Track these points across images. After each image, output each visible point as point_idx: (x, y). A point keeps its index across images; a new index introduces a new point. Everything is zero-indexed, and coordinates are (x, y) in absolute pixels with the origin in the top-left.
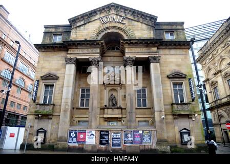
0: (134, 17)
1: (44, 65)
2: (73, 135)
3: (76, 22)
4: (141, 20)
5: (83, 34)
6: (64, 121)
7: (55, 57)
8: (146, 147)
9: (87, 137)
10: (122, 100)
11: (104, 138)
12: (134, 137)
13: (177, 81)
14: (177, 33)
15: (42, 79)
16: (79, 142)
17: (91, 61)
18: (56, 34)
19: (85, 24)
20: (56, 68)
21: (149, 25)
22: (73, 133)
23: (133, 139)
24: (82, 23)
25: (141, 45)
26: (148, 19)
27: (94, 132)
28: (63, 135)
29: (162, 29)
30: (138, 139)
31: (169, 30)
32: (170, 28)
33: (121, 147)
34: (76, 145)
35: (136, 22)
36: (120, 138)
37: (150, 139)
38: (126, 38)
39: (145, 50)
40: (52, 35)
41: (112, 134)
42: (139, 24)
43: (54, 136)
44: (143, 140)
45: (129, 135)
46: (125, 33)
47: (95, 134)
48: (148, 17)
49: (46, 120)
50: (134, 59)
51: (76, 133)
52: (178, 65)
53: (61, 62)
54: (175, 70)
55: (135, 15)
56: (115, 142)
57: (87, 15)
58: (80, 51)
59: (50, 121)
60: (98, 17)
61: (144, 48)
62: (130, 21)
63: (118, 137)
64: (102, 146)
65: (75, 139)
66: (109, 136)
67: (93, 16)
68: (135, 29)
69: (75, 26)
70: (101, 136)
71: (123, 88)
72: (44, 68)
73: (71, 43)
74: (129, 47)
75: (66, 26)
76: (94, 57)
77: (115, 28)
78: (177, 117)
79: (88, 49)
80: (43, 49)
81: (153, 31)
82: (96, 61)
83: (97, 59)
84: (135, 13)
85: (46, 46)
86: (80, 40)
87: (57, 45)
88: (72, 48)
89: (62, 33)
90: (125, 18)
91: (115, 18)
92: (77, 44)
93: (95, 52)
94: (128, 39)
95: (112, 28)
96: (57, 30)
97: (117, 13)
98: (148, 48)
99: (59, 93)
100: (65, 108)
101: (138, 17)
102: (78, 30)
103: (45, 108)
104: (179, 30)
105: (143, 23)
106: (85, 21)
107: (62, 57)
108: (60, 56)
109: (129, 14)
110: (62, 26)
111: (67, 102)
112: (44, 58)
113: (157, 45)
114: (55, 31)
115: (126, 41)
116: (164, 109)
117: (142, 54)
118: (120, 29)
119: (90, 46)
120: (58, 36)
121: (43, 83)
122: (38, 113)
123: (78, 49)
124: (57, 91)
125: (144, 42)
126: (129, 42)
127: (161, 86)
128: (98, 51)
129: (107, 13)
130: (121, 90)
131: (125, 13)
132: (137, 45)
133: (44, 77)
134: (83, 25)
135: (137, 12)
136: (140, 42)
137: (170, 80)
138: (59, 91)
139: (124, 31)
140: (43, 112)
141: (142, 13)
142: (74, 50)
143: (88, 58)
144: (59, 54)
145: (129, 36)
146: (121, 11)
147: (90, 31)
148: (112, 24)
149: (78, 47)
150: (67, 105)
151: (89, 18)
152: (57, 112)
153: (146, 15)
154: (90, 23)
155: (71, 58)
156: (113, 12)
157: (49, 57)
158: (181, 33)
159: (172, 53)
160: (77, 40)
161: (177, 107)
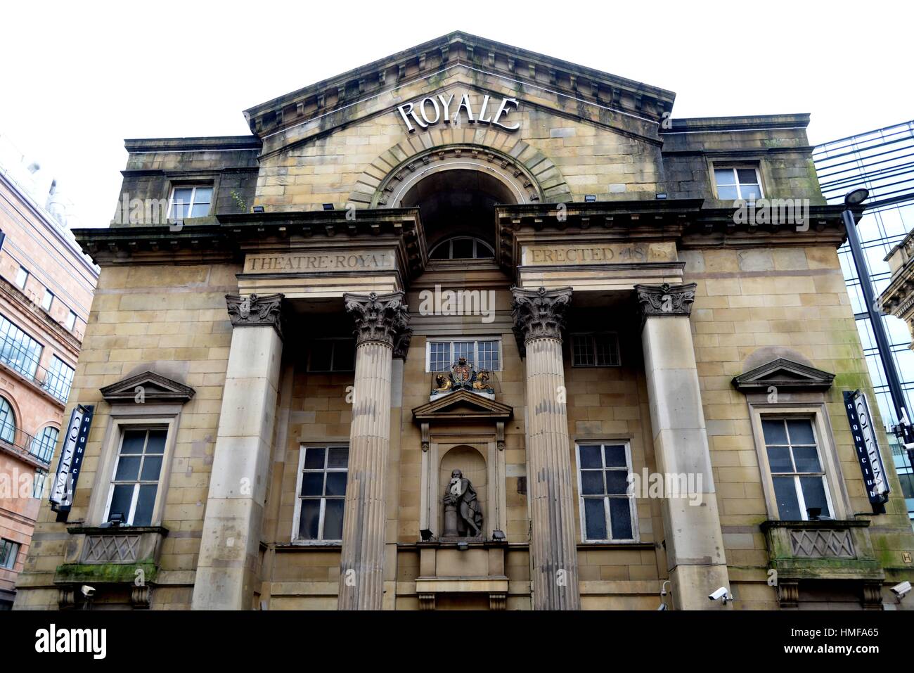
0: (561, 99)
1: (121, 332)
3: (280, 126)
4: (594, 111)
5: (316, 180)
7: (178, 291)
10: (511, 504)
14: (775, 170)
15: (110, 403)
17: (357, 313)
18: (182, 182)
19: (324, 135)
20: (182, 344)
21: (634, 136)
24: (313, 127)
25: (597, 233)
26: (627, 104)
29: (699, 154)
31: (734, 153)
32: (737, 146)
35: (571, 123)
38: (523, 198)
39: (614, 254)
40: (167, 185)
42: (587, 130)
46: (519, 175)
48: (630, 96)
50: (564, 297)
52: (788, 328)
53: (209, 316)
54: (770, 349)
55: (566, 86)
57: (335, 92)
58: (300, 263)
60: (385, 99)
61: (614, 247)
62: (543, 115)
67: (362, 94)
68: (565, 153)
69: (277, 145)
71: (511, 442)
72: (121, 347)
73: (255, 224)
74: (537, 243)
75: (234, 141)
76: (368, 294)
77: (470, 151)
78: (795, 594)
79: (339, 254)
80: (120, 254)
81: (655, 161)
82: (377, 311)
83: (384, 303)
84: (569, 80)
85: (132, 241)
86: (302, 211)
87: (190, 236)
88: (261, 247)
89: (215, 177)
90: (517, 103)
91: (468, 106)
92: (284, 229)
93: (373, 267)
94: (535, 202)
95: (453, 151)
96: (191, 161)
97: (477, 80)
98: (631, 245)
99: (192, 471)
100: (222, 546)
101: (582, 97)
102: (290, 162)
103: (116, 548)
104: (781, 156)
105: (604, 126)
106: (327, 119)
107: (212, 290)
108: (205, 285)
109: (537, 83)
110: (213, 142)
111: (231, 516)
112: (120, 299)
113: (674, 228)
114: (180, 168)
115: (522, 215)
116: (722, 552)
117: (602, 274)
118: (496, 157)
119: (351, 241)
120: (194, 189)
121: (111, 418)
122: (77, 574)
123: (292, 256)
124: (181, 463)
125: (610, 216)
126: (538, 218)
127: (704, 432)
128: (389, 261)
129: (432, 80)
130: (502, 454)
131: (518, 78)
132: (579, 234)
133: (116, 392)
134: (318, 139)
135: (574, 76)
136: (591, 216)
137: (747, 403)
138: (193, 461)
139: (514, 166)
140: (105, 570)
141: (597, 80)
142: (273, 260)
143: (341, 295)
144: (200, 278)
145: (540, 188)
146: (497, 72)
147: (351, 167)
148: (457, 135)
149: (291, 246)
150: (229, 532)
151: (345, 103)
152: (181, 569)
153: (616, 89)
154: (348, 131)
155: (259, 296)
156: (459, 74)
157: (148, 293)
158: (797, 170)
159: (754, 269)
160: (288, 210)
161: (795, 542)
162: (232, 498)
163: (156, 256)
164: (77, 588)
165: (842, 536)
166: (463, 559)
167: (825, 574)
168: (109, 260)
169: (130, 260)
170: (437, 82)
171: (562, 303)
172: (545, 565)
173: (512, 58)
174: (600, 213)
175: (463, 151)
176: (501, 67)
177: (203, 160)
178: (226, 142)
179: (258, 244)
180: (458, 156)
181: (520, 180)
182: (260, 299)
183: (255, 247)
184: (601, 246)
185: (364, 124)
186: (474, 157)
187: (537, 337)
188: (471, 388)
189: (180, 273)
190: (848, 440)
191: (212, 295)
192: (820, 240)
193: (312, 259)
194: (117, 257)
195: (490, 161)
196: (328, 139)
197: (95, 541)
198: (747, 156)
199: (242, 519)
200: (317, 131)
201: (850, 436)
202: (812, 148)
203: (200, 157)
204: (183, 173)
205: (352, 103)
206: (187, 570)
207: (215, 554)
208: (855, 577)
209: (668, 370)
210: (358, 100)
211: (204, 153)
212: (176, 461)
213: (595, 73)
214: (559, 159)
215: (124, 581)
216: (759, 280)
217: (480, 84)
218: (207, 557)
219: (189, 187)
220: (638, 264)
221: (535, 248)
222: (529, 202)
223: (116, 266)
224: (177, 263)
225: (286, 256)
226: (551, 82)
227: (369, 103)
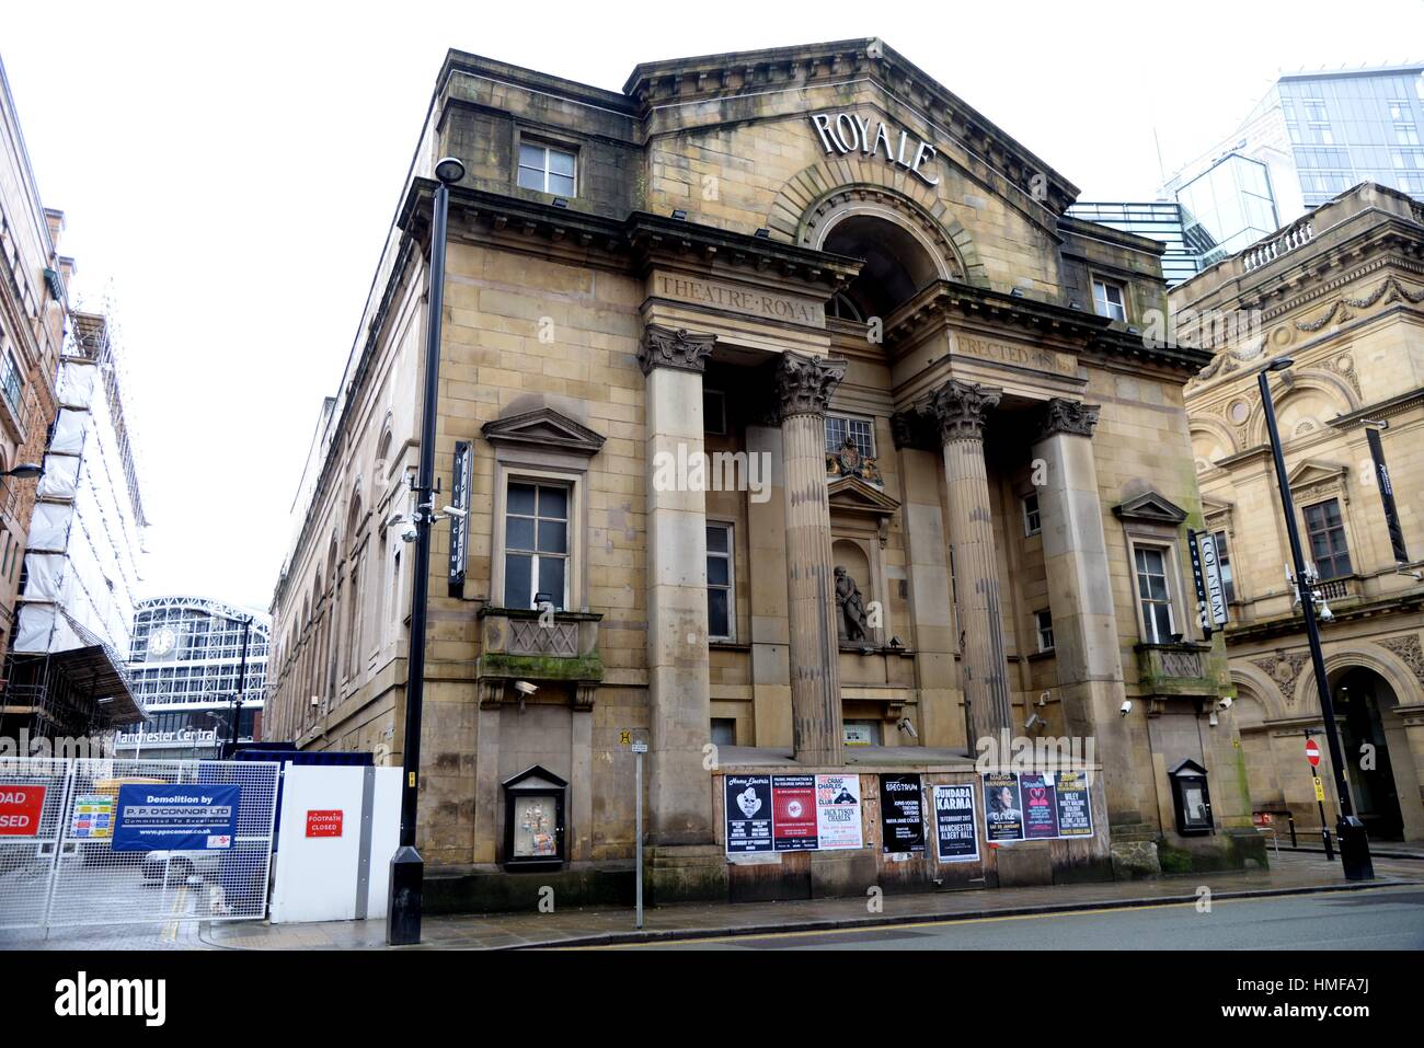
0: (972, 160)
1: (489, 342)
2: (749, 802)
3: (675, 97)
4: (1002, 184)
6: (684, 725)
7: (557, 299)
8: (1075, 851)
9: (820, 810)
10: (895, 607)
11: (899, 813)
12: (1027, 807)
13: (1151, 536)
14: (1139, 296)
15: (493, 443)
16: (782, 841)
18: (539, 137)
19: (728, 126)
20: (573, 375)
21: (1038, 226)
22: (750, 793)
23: (1021, 813)
24: (710, 112)
25: (1017, 331)
27: (852, 785)
28: (688, 805)
29: (1082, 260)
30: (1040, 812)
31: (1110, 269)
32: (1110, 261)
33: (975, 857)
34: (773, 858)
35: (981, 192)
36: (968, 812)
37: (1084, 809)
38: (946, 274)
39: (1027, 357)
41: (937, 790)
42: (997, 206)
43: (615, 814)
44: (1061, 816)
45: (1006, 796)
46: (941, 243)
47: (856, 794)
49: (555, 719)
50: (995, 398)
51: (762, 792)
52: (1151, 461)
53: (602, 342)
54: (1138, 480)
55: (978, 146)
56: (951, 832)
57: (742, 72)
58: (721, 297)
59: (583, 722)
60: (790, 100)
61: (1027, 349)
62: (956, 175)
63: (960, 805)
64: (896, 856)
65: (760, 829)
66: (925, 804)
67: (769, 84)
68: (978, 227)
69: (672, 125)
70: (889, 806)
71: (891, 541)
72: (491, 365)
73: (681, 234)
74: (963, 329)
75: (603, 97)
76: (811, 355)
77: (892, 199)
78: (1162, 708)
79: (765, 294)
80: (476, 228)
81: (1056, 261)
82: (816, 377)
83: (824, 370)
84: (982, 140)
85: (502, 215)
86: (714, 226)
87: (582, 227)
88: (676, 265)
89: (582, 143)
90: (935, 152)
91: (886, 138)
92: (715, 250)
93: (803, 321)
94: (957, 281)
95: (875, 193)
96: (546, 110)
97: (888, 107)
98: (1041, 351)
99: (614, 547)
100: (683, 643)
101: (992, 164)
102: (690, 152)
103: (548, 637)
104: (1144, 283)
105: (1013, 206)
106: (728, 104)
107: (601, 307)
108: (591, 296)
109: (949, 132)
110: (576, 90)
111: (688, 608)
112: (479, 293)
113: (1080, 342)
114: (531, 115)
115: (961, 297)
116: (1120, 669)
117: (1021, 378)
118: (918, 214)
119: (781, 282)
120: (547, 151)
121: (499, 465)
122: (511, 668)
123: (712, 284)
124: (597, 534)
125: (1036, 317)
126: (975, 304)
127: (1105, 556)
128: (819, 316)
129: (841, 90)
130: (883, 553)
131: (931, 119)
132: (1001, 328)
133: (506, 430)
134: (722, 130)
135: (991, 138)
136: (1020, 313)
137: (1124, 531)
138: (611, 533)
139: (937, 232)
140: (545, 663)
141: (1012, 150)
142: (689, 286)
143: (779, 350)
144: (583, 286)
145: (964, 264)
146: (910, 104)
147: (764, 182)
148: (875, 174)
149: (713, 273)
150: (688, 626)
151: (749, 90)
152: (619, 666)
153: (1029, 168)
154: (756, 129)
155: (689, 332)
156: (868, 93)
157: (516, 293)
158: (1155, 301)
159: (1126, 397)
160: (699, 221)
161: (1164, 662)
162: (684, 587)
163: (528, 241)
164: (510, 686)
165: (1193, 658)
166: (861, 665)
167: (1185, 691)
168: (457, 232)
169: (489, 240)
170: (848, 94)
171: (992, 404)
172: (989, 677)
173: (931, 94)
174: (1029, 312)
175: (886, 196)
176: (914, 98)
177: (561, 112)
178: (593, 94)
179: (672, 260)
180: (879, 201)
181: (941, 249)
182: (691, 336)
183: (669, 263)
184: (1019, 347)
185: (772, 126)
186: (895, 207)
187: (969, 437)
188: (859, 475)
189: (556, 273)
190: (1189, 574)
191: (602, 314)
192: (1174, 378)
193: (734, 295)
194: (470, 232)
195: (910, 217)
196: (733, 133)
197: (520, 627)
198: (1118, 274)
199: (700, 612)
200: (718, 119)
201: (1191, 570)
202: (1166, 280)
203: (557, 107)
204: (539, 125)
205: (755, 91)
206: (626, 668)
207: (677, 652)
208: (1203, 694)
209: (1078, 491)
210: (763, 91)
211: (561, 101)
212: (592, 531)
213: (1012, 143)
214: (973, 233)
215: (573, 678)
216: (1130, 408)
217: (892, 113)
218: (668, 655)
219: (539, 144)
220: (1051, 374)
221: (962, 334)
222: (949, 279)
223: (464, 243)
224: (549, 258)
225: (704, 283)
226: (966, 137)
227: (774, 98)
